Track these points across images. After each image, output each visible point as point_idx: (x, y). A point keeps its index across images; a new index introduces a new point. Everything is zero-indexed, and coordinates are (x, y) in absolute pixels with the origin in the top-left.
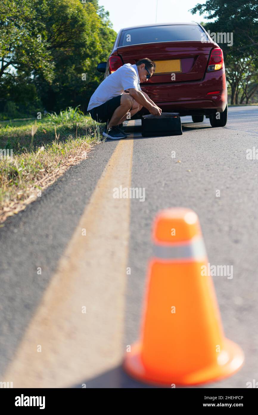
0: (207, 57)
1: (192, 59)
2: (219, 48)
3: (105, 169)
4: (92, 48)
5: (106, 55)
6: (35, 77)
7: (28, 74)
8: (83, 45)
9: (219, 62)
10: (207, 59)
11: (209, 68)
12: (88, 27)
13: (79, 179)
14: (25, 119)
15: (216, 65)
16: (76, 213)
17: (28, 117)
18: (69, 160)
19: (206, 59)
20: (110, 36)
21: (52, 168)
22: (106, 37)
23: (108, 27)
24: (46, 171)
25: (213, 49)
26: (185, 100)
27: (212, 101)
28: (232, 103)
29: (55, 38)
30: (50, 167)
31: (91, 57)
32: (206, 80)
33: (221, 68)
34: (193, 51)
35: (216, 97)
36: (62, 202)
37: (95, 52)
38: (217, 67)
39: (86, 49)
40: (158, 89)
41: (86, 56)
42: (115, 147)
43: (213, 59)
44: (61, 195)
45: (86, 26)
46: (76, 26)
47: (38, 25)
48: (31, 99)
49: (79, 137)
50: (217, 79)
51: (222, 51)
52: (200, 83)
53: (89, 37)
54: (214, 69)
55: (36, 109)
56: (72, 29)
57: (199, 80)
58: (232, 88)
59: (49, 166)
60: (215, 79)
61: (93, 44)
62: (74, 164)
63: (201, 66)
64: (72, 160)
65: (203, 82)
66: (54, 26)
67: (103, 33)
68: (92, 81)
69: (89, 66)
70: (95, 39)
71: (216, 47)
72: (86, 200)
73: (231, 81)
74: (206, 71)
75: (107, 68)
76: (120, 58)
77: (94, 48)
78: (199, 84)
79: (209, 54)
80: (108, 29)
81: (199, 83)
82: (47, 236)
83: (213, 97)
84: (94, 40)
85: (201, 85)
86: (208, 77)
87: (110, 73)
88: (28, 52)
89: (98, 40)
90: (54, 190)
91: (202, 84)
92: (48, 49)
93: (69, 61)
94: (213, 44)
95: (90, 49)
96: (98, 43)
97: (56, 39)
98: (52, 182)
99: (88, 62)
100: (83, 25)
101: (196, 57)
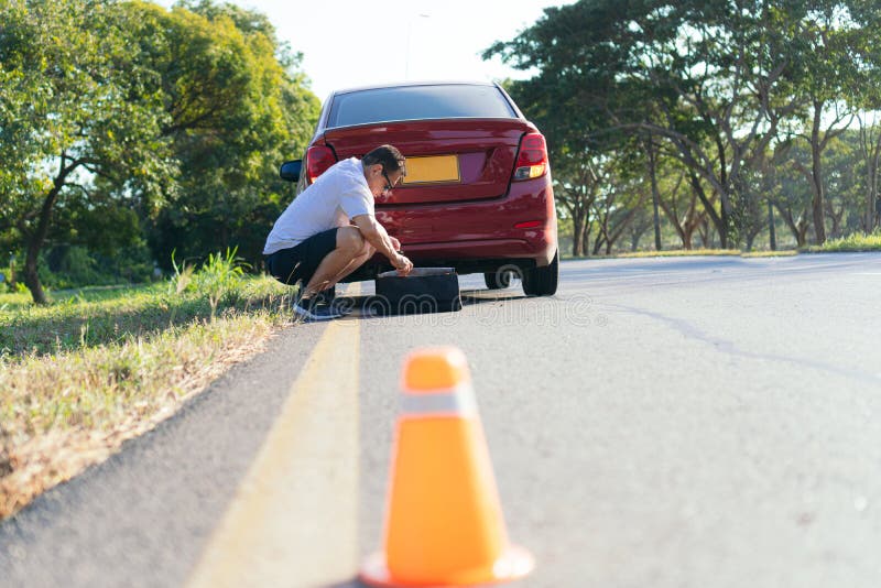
0: (514, 151)
1: (482, 156)
2: (538, 133)
3: (305, 367)
4: (264, 129)
5: (296, 146)
6: (133, 193)
7: (119, 186)
8: (244, 122)
9: (539, 162)
10: (515, 155)
11: (517, 173)
12: (255, 86)
13: (255, 382)
14: (109, 287)
15: (533, 168)
16: (257, 427)
17: (117, 283)
18: (230, 352)
19: (511, 154)
20: (303, 105)
21: (197, 365)
22: (294, 107)
23: (301, 86)
24: (185, 370)
25: (525, 134)
26: (467, 239)
27: (524, 242)
28: (575, 252)
29: (183, 107)
30: (193, 363)
31: (262, 149)
32: (511, 198)
33: (543, 175)
34: (484, 138)
35: (533, 234)
36: (227, 414)
37: (273, 137)
38: (535, 171)
39: (251, 133)
40: (410, 216)
41: (252, 146)
42: (321, 332)
43: (525, 155)
44: (223, 405)
45: (251, 82)
46: (229, 82)
47: (144, 75)
48: (125, 242)
49: (245, 313)
50: (536, 195)
51: (543, 138)
52: (500, 204)
53: (257, 105)
54: (528, 176)
55: (135, 264)
56: (220, 90)
57: (498, 198)
58: (574, 219)
59: (191, 359)
60: (530, 196)
61: (266, 121)
62: (240, 360)
63: (501, 170)
64: (236, 354)
65: (507, 200)
66: (180, 80)
67: (289, 100)
68: (265, 202)
69: (258, 169)
70: (272, 110)
71: (531, 130)
72: (273, 410)
73: (572, 206)
74: (512, 179)
75: (303, 172)
76: (331, 152)
77: (269, 129)
78: (498, 207)
79: (516, 143)
80: (300, 90)
81: (497, 203)
82: (210, 458)
83: (529, 234)
84: (269, 112)
85: (502, 208)
86: (517, 191)
87: (310, 183)
88: (120, 135)
89: (279, 112)
90: (206, 399)
91: (504, 205)
92: (166, 131)
93: (214, 159)
94: (525, 125)
95: (259, 132)
96: (279, 119)
97: (184, 110)
98: (199, 390)
99: (255, 161)
100: (245, 80)
101: (490, 150)
